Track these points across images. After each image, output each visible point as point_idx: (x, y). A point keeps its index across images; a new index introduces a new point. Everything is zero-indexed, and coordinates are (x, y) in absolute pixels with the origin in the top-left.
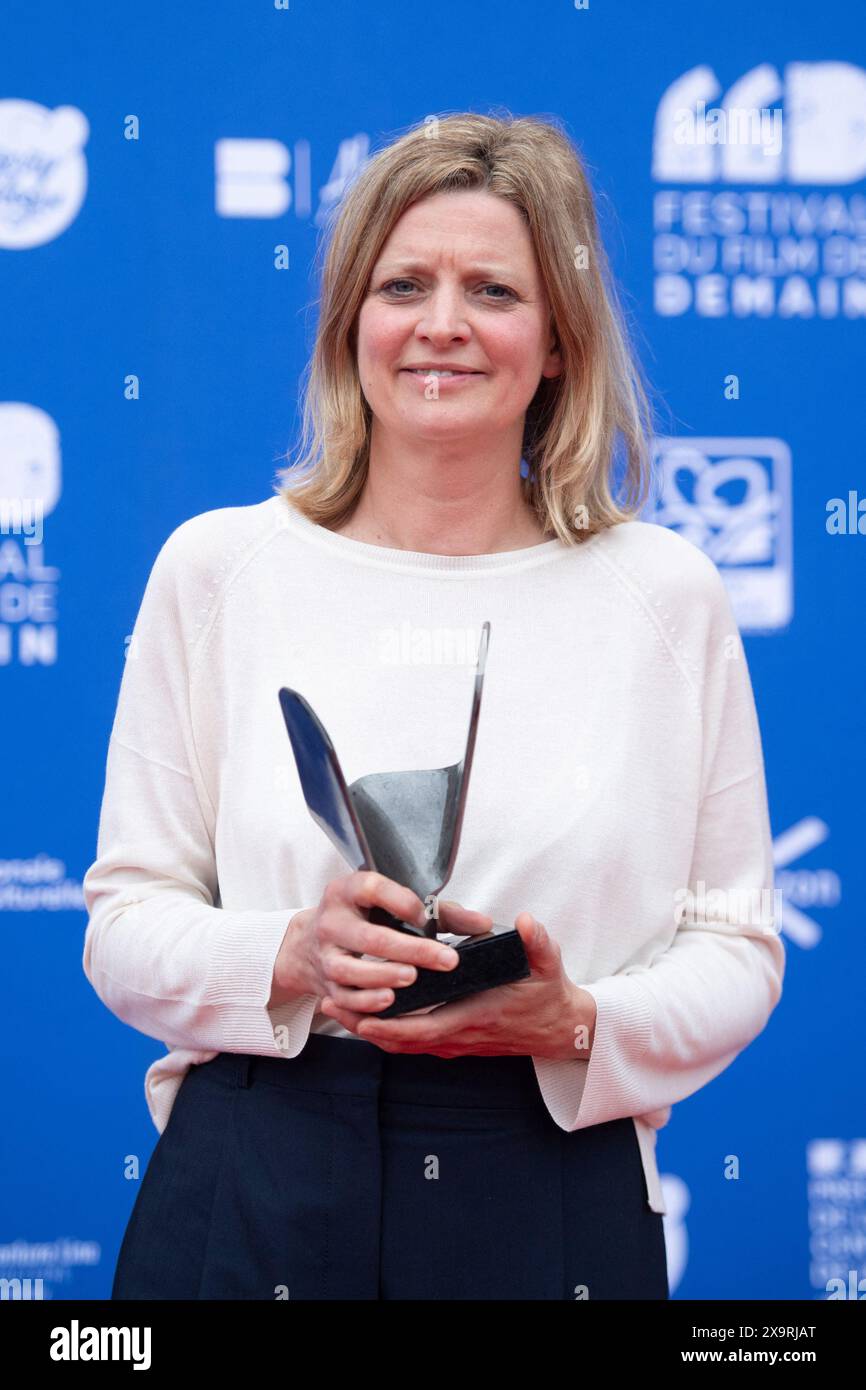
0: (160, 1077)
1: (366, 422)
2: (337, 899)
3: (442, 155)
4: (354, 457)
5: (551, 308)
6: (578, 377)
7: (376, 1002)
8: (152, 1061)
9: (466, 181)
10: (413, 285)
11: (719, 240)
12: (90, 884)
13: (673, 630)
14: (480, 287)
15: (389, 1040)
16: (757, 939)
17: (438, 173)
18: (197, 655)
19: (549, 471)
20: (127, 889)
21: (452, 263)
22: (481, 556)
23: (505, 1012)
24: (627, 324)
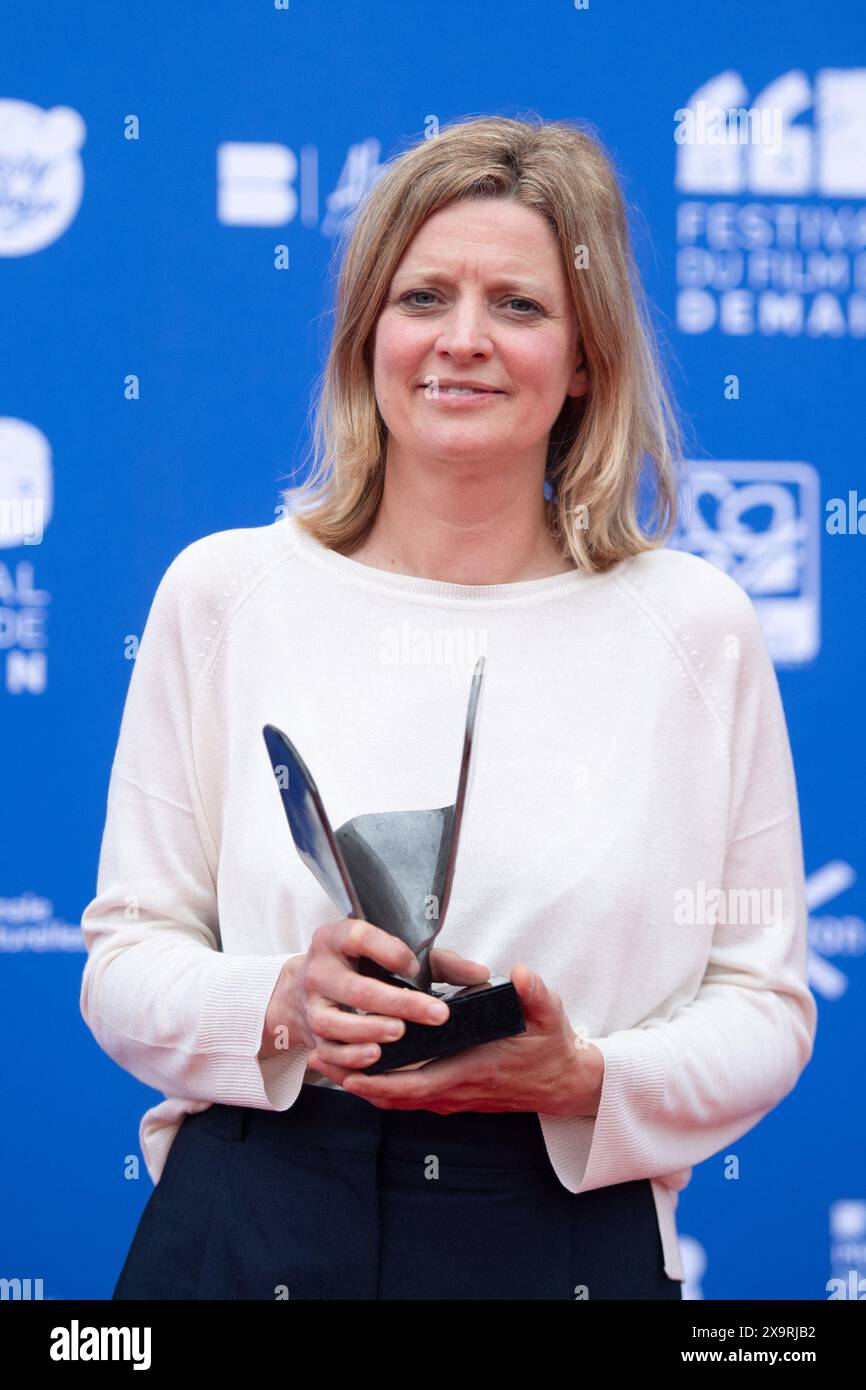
0: (154, 1126)
1: (381, 440)
2: (325, 948)
3: (468, 161)
4: (365, 476)
5: (579, 324)
6: (604, 397)
7: (361, 1058)
8: (148, 1108)
9: (492, 188)
10: (434, 296)
11: (746, 254)
12: (88, 923)
13: (701, 667)
14: (504, 301)
15: (377, 1097)
16: (783, 993)
17: (464, 179)
18: (199, 685)
19: (569, 492)
20: (123, 928)
21: (476, 274)
22: (500, 585)
23: (503, 1068)
24: (658, 342)
